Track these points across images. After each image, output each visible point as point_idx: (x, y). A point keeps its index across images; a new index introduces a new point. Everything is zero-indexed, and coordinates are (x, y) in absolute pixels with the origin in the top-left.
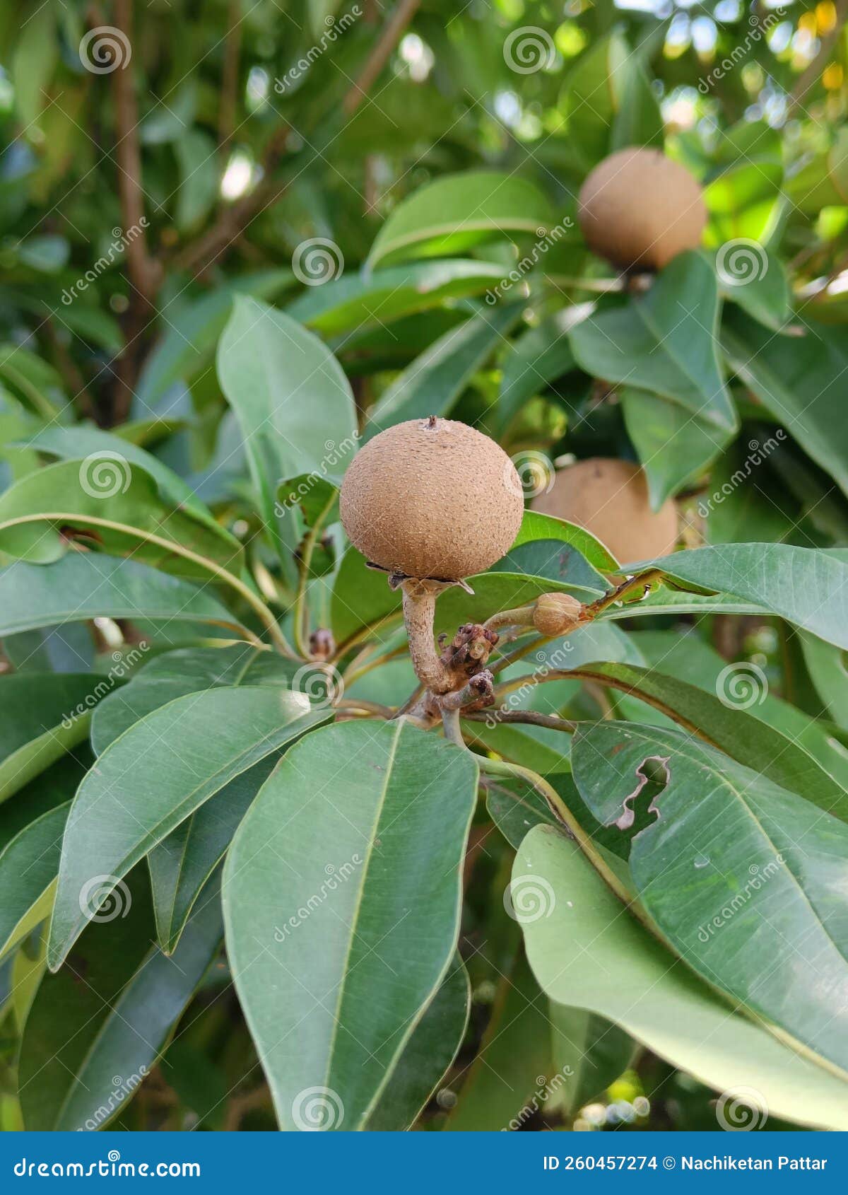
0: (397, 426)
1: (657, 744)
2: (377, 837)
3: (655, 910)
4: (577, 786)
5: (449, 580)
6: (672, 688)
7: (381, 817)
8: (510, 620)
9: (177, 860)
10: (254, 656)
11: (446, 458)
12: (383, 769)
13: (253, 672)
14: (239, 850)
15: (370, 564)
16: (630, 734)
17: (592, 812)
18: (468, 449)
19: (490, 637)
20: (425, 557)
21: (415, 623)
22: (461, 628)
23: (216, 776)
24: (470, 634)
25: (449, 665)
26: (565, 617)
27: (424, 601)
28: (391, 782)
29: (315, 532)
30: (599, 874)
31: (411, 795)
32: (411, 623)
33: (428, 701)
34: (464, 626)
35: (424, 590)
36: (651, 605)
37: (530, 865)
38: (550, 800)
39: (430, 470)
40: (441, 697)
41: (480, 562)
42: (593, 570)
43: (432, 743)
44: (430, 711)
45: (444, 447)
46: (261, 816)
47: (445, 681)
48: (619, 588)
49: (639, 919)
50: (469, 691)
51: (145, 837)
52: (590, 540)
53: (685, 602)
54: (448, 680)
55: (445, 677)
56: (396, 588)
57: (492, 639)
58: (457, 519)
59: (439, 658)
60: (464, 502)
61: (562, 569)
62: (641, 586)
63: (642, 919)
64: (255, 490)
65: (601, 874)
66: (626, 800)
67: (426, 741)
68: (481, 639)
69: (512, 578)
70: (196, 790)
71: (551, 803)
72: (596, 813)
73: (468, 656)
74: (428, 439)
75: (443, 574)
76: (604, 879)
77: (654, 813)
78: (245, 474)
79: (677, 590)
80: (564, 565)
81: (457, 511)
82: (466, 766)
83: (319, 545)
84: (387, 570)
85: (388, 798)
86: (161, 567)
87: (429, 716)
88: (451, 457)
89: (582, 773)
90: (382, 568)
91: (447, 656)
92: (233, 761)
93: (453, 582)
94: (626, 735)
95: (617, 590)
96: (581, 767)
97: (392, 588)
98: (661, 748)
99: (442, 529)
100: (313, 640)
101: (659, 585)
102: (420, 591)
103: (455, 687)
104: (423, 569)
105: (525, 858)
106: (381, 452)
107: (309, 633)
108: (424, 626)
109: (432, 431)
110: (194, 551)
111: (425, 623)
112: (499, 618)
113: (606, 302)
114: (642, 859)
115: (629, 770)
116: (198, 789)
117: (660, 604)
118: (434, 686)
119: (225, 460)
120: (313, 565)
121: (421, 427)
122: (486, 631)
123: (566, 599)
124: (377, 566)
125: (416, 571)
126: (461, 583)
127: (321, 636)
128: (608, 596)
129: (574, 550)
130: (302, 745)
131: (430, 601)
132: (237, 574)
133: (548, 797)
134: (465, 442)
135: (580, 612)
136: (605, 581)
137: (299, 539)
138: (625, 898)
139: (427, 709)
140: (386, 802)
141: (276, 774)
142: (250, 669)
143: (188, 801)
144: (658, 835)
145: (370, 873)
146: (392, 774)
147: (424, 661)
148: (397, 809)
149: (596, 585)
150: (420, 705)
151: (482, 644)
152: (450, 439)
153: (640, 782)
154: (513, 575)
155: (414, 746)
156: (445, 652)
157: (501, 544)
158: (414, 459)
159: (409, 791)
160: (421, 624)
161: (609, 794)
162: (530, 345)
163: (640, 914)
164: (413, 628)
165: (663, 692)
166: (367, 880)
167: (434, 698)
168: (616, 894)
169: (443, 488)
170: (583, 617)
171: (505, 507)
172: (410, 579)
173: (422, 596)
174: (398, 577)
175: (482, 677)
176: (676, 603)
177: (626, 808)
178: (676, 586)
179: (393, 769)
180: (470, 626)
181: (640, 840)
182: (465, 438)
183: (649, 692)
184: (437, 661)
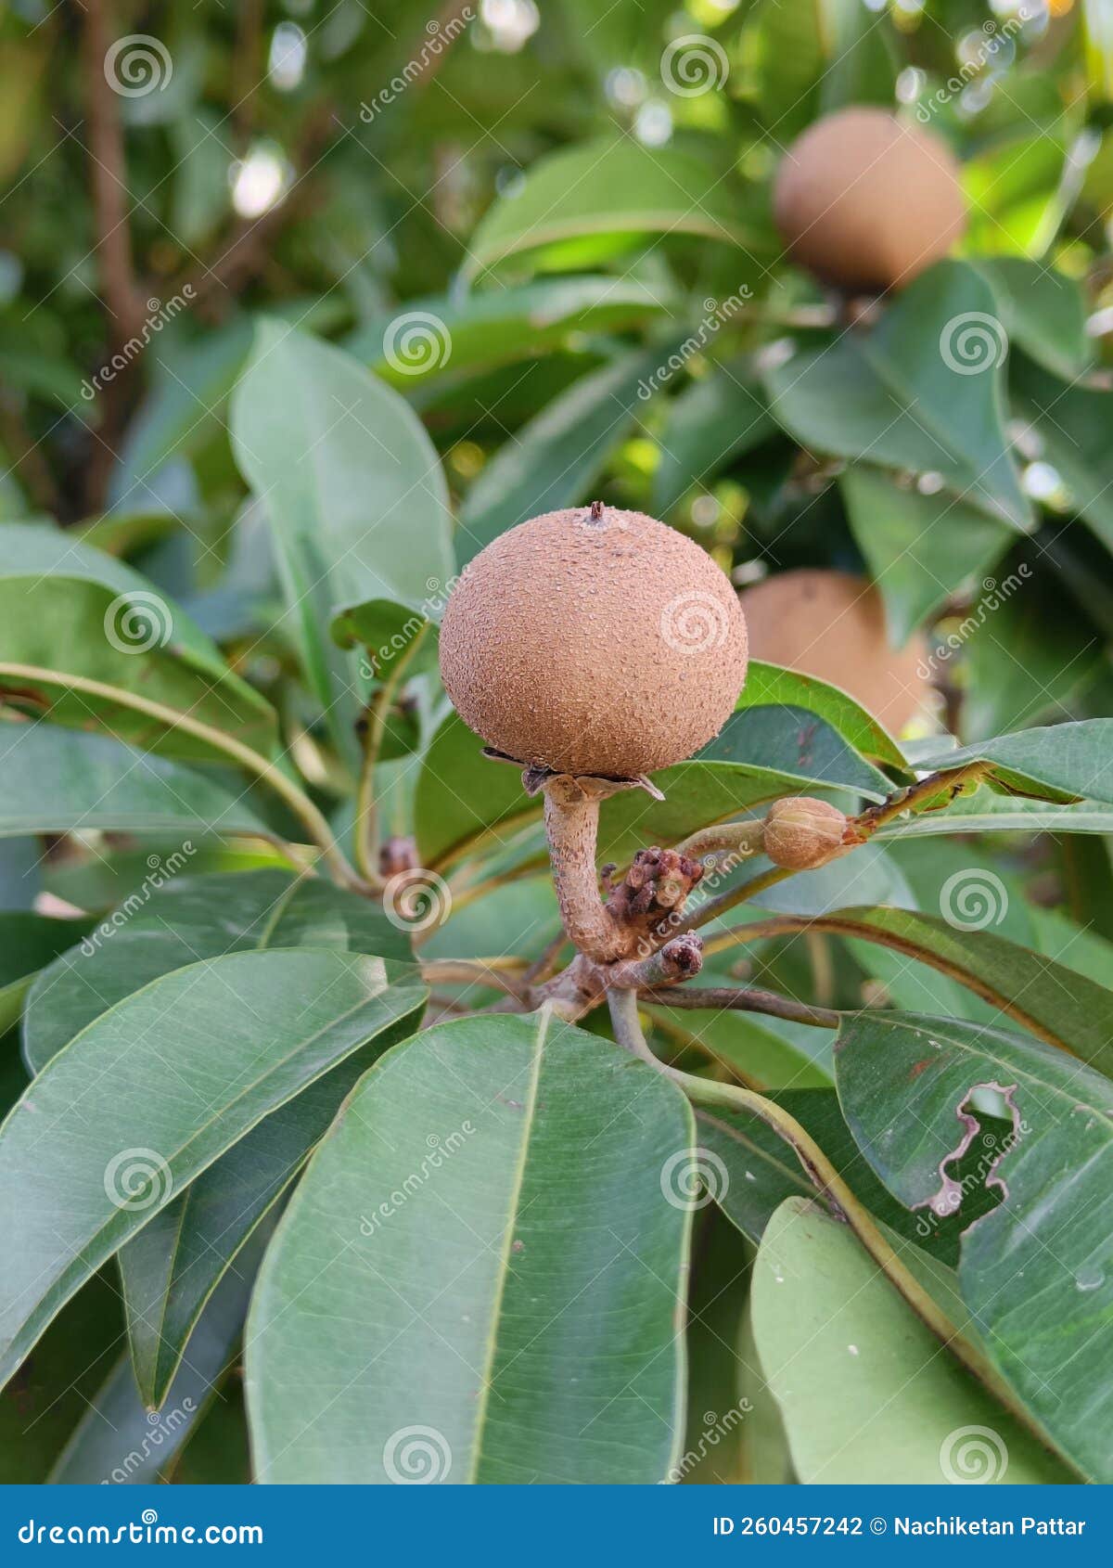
0: (535, 520)
1: (988, 1060)
2: (516, 1236)
3: (1012, 1370)
4: (852, 1133)
5: (625, 779)
6: (988, 950)
7: (521, 1197)
8: (723, 842)
9: (166, 1249)
10: (293, 886)
11: (622, 574)
12: (519, 1106)
13: (292, 917)
14: (275, 1280)
15: (490, 751)
16: (941, 1041)
17: (884, 1183)
18: (659, 559)
19: (689, 871)
20: (587, 740)
21: (567, 848)
22: (640, 854)
23: (232, 1108)
24: (658, 865)
25: (620, 916)
26: (820, 838)
27: (582, 812)
28: (535, 1130)
29: (390, 690)
30: (897, 1288)
31: (572, 1155)
32: (559, 849)
33: (583, 971)
34: (646, 852)
35: (581, 795)
36: (954, 814)
37: (781, 1280)
38: (802, 1153)
39: (596, 593)
40: (607, 967)
41: (678, 748)
42: (856, 757)
43: (601, 1058)
44: (587, 987)
45: (618, 555)
46: (314, 1211)
47: (614, 943)
48: (910, 791)
49: (973, 1373)
50: (660, 964)
51: (110, 1217)
52: (850, 706)
53: (1010, 810)
54: (618, 942)
55: (614, 936)
56: (536, 792)
57: (693, 873)
58: (641, 677)
59: (604, 903)
60: (654, 649)
61: (803, 755)
62: (947, 788)
63: (979, 1373)
64: (291, 619)
65: (898, 1287)
66: (943, 1163)
67: (592, 1054)
68: (675, 874)
69: (722, 769)
70: (198, 1133)
71: (804, 1157)
72: (893, 1184)
73: (654, 901)
74: (591, 541)
75: (616, 768)
76: (905, 1297)
77: (997, 1188)
78: (275, 593)
79: (1008, 794)
80: (805, 749)
81: (642, 664)
82: (667, 1104)
83: (395, 710)
84: (518, 761)
85: (532, 1160)
86: (144, 745)
87: (584, 997)
88: (631, 572)
89: (860, 1110)
90: (510, 758)
91: (616, 901)
92: (260, 1080)
93: (631, 780)
94: (932, 1043)
95: (907, 793)
96: (857, 1099)
97: (529, 793)
98: (996, 1067)
99: (617, 694)
100: (385, 855)
101: (978, 786)
102: (576, 796)
103: (629, 952)
104: (583, 760)
105: (771, 1266)
106: (512, 564)
107: (378, 845)
108: (580, 854)
109: (596, 528)
110: (197, 718)
111: (582, 849)
112: (705, 838)
113: (808, 340)
114: (982, 1272)
115: (944, 1107)
116: (201, 1130)
117: (969, 813)
118: (597, 951)
119: (245, 574)
120: (387, 739)
121: (577, 522)
122: (683, 861)
123: (819, 808)
124: (502, 755)
125: (570, 763)
126: (644, 783)
127: (398, 849)
128: (891, 804)
129: (822, 724)
130: (381, 1069)
131: (590, 811)
132: (264, 752)
133: (798, 1147)
134: (652, 547)
135: (845, 831)
136: (879, 776)
137: (363, 700)
138: (944, 1331)
139: (582, 985)
140: (529, 1168)
141: (338, 1129)
142: (286, 911)
143: (183, 1153)
144: (1007, 1229)
145: (507, 1304)
146: (537, 1115)
147: (580, 911)
148: (548, 1182)
149: (864, 782)
150: (569, 978)
151: (677, 882)
152: (627, 541)
153: (967, 1132)
154: (724, 766)
155: (572, 1061)
156: (613, 894)
157: (714, 719)
158: (568, 575)
159: (567, 1147)
160: (575, 850)
161: (911, 1151)
162: (701, 404)
163: (974, 1364)
164: (562, 857)
165: (971, 956)
166: (502, 1319)
167: (595, 969)
168: (927, 1325)
169: (618, 624)
170: (849, 838)
171: (720, 656)
172: (559, 777)
173: (578, 804)
174: (537, 774)
175: (683, 943)
176: (995, 811)
177: (945, 1177)
178: (1008, 787)
179: (538, 1106)
180: (656, 853)
181: (977, 1239)
182: (653, 541)
183: (944, 954)
184: (602, 909)
